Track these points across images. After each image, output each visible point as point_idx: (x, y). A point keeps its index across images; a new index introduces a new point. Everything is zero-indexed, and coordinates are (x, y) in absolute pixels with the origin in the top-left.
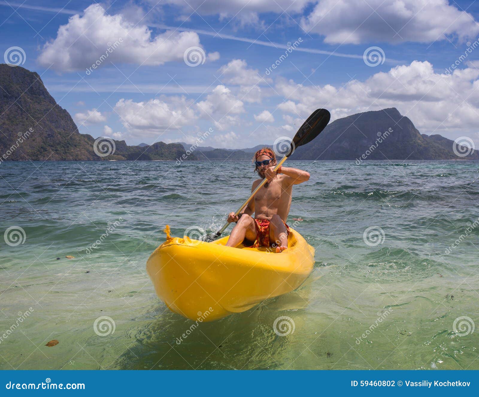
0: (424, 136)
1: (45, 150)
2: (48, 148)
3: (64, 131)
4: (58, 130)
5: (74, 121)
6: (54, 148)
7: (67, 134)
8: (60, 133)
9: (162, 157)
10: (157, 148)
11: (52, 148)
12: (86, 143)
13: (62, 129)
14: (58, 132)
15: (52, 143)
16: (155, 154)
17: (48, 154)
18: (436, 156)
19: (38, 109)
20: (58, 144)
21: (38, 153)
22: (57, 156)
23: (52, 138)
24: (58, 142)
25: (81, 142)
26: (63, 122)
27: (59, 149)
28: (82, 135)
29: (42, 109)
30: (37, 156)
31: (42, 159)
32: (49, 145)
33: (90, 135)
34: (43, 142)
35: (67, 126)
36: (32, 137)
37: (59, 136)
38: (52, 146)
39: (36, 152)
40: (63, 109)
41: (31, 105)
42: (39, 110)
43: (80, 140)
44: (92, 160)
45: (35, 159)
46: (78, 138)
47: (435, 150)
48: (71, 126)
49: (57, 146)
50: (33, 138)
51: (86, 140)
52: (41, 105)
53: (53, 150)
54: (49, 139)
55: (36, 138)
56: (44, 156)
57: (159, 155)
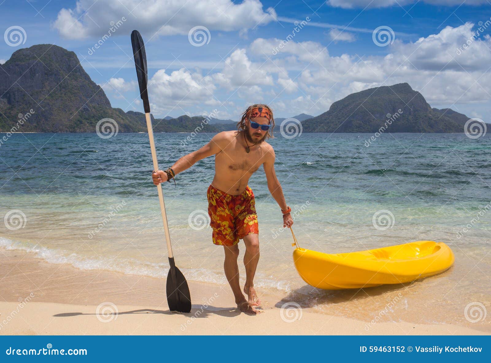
0: (435, 110)
1: (81, 123)
2: (84, 121)
3: (98, 105)
4: (93, 105)
5: (107, 96)
6: (89, 121)
7: (100, 108)
8: (94, 108)
9: (186, 129)
10: (182, 121)
11: (87, 120)
12: (118, 116)
13: (96, 104)
14: (93, 106)
15: (87, 116)
16: (180, 127)
17: (84, 126)
18: (446, 129)
19: (75, 85)
20: (93, 117)
21: (75, 125)
22: (92, 128)
23: (87, 111)
24: (92, 115)
25: (113, 116)
26: (97, 97)
27: (94, 122)
28: (115, 109)
29: (79, 85)
30: (74, 128)
31: (78, 131)
32: (85, 119)
33: (121, 109)
34: (80, 116)
35: (101, 101)
36: (69, 111)
37: (93, 110)
38: (87, 119)
39: (73, 124)
40: (97, 85)
41: (69, 82)
42: (75, 87)
43: (112, 114)
44: (123, 132)
45: (72, 131)
46: (110, 112)
47: (445, 123)
48: (104, 101)
49: (92, 119)
50: (71, 112)
51: (118, 113)
52: (77, 81)
53: (88, 123)
54: (85, 112)
55: (73, 112)
56: (80, 129)
57: (184, 128)
